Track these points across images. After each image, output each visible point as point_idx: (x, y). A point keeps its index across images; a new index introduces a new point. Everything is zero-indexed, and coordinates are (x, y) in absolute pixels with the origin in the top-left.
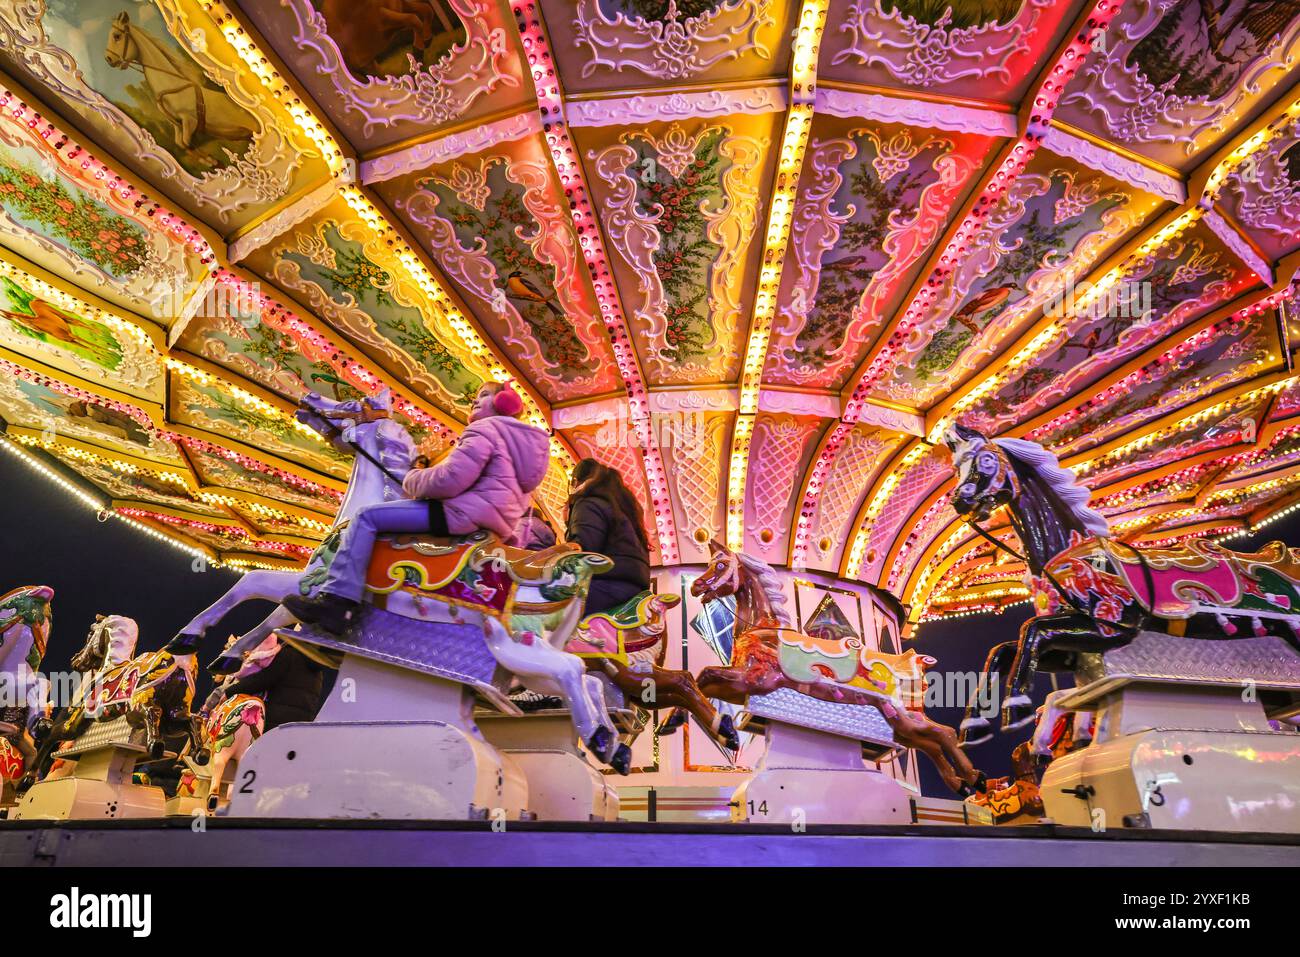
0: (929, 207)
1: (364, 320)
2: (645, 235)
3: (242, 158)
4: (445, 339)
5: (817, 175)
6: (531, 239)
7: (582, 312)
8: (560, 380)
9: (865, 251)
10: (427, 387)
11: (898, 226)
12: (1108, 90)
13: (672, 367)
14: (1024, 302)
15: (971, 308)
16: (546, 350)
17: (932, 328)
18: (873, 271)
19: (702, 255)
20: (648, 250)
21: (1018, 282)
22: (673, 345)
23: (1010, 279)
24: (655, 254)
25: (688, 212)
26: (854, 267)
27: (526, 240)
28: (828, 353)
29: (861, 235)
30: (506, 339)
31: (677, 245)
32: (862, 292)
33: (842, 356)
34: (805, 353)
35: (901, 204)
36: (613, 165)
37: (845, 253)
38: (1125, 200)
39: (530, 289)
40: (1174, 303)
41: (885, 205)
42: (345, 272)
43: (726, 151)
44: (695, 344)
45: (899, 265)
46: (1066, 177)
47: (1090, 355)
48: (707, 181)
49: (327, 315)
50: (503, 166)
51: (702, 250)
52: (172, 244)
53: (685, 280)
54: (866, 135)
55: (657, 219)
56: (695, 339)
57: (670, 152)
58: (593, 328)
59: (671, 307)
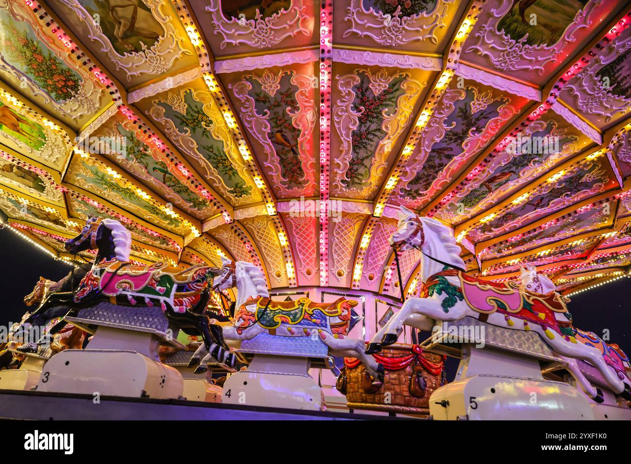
0: (489, 129)
1: (192, 143)
2: (351, 121)
3: (149, 48)
4: (233, 159)
5: (443, 105)
6: (293, 114)
7: (308, 155)
8: (287, 188)
9: (453, 145)
10: (215, 182)
11: (472, 135)
12: (583, 86)
13: (344, 189)
14: (516, 181)
15: (492, 180)
16: (284, 172)
17: (472, 187)
18: (454, 156)
19: (376, 136)
20: (351, 129)
21: (516, 171)
22: (348, 178)
23: (514, 169)
24: (353, 132)
25: (376, 113)
26: (446, 153)
27: (291, 114)
28: (420, 192)
29: (454, 138)
30: (265, 163)
31: (365, 129)
32: (446, 165)
33: (427, 194)
34: (410, 191)
35: (477, 126)
36: (347, 84)
37: (444, 145)
38: (576, 139)
39: (285, 140)
40: (579, 190)
41: (469, 125)
42: (189, 117)
43: (404, 86)
44: (359, 179)
45: (467, 154)
46: (554, 124)
47: (535, 209)
48: (390, 99)
49: (173, 138)
50: (291, 75)
51: (377, 133)
52: (95, 87)
53: (364, 147)
54: (473, 89)
55: (359, 114)
56: (360, 177)
57: (376, 82)
58: (312, 164)
59: (353, 159)
